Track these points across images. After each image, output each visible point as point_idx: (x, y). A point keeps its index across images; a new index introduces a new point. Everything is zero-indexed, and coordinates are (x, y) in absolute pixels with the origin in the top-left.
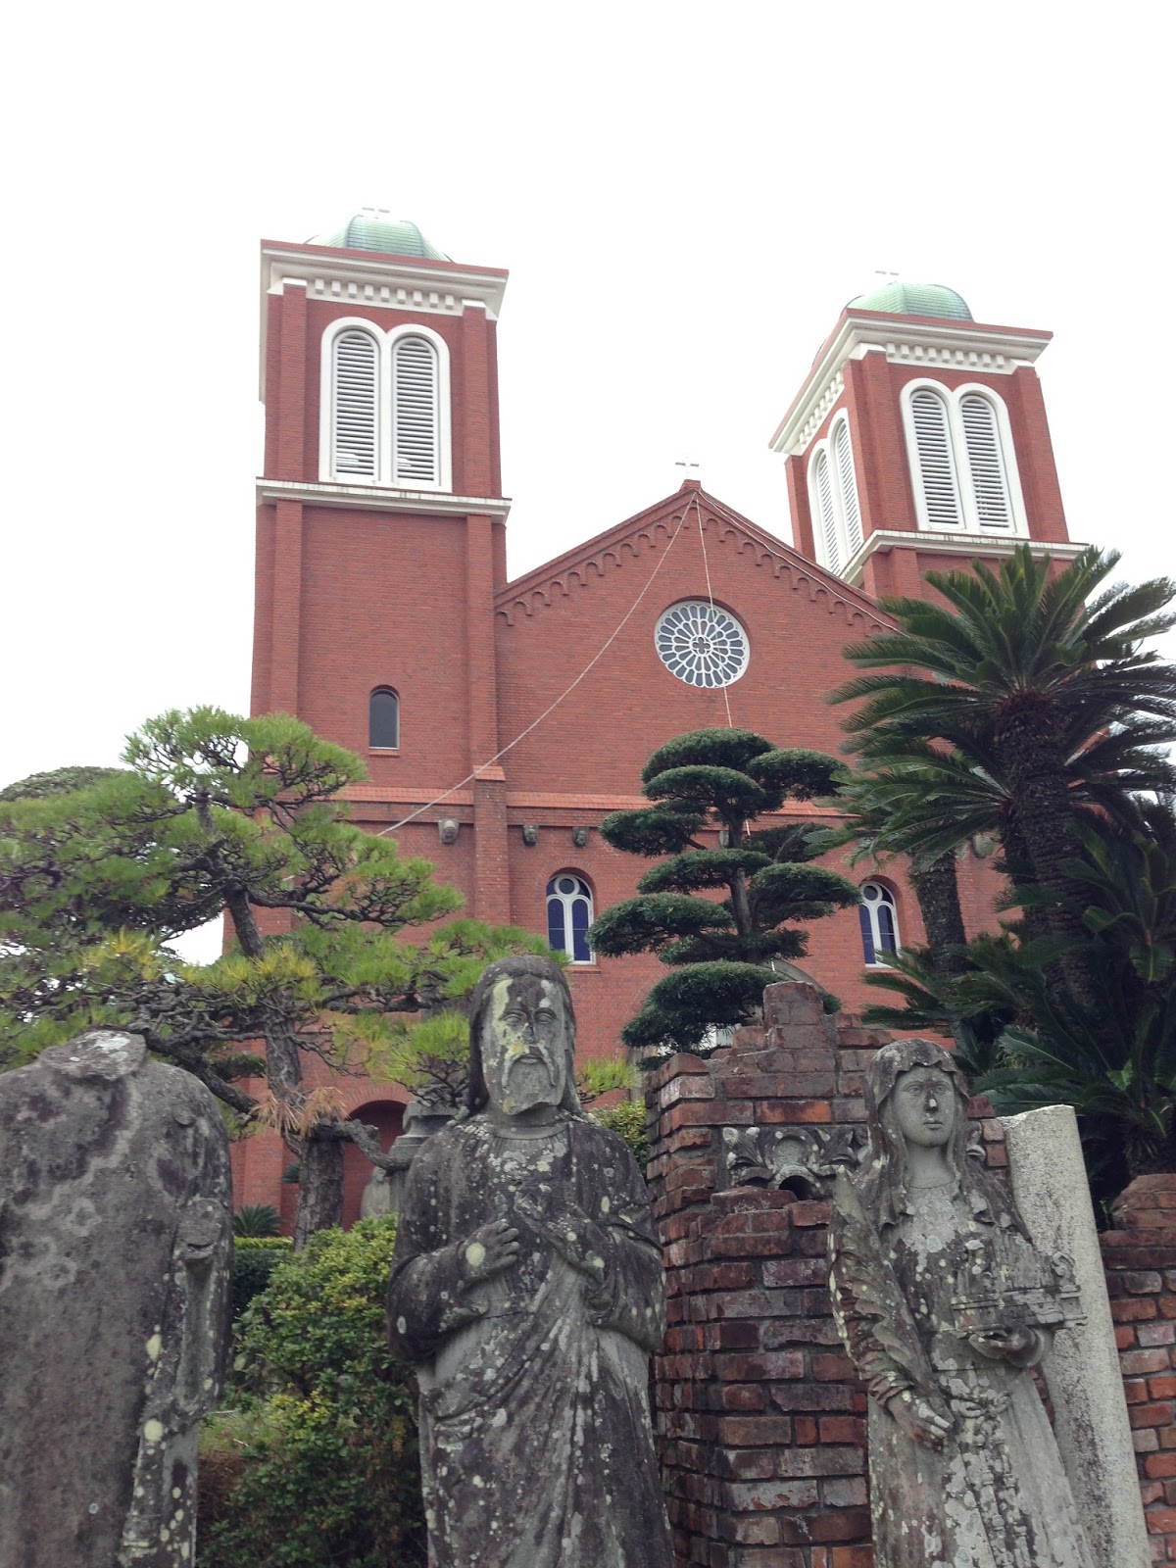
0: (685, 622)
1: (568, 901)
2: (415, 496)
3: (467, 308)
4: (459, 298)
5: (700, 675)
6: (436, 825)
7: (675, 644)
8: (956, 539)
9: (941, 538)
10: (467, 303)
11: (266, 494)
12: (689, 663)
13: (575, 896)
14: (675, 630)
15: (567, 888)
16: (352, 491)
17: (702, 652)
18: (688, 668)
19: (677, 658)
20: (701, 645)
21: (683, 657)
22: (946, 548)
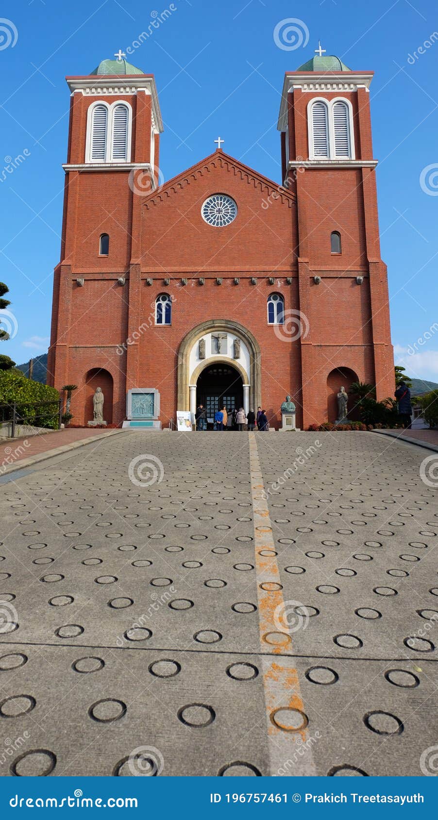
0: (214, 203)
1: (164, 304)
2: (115, 165)
3: (138, 91)
4: (136, 88)
5: (218, 222)
6: (118, 280)
7: (209, 211)
8: (321, 162)
9: (315, 162)
10: (139, 89)
11: (66, 170)
12: (214, 218)
13: (167, 302)
14: (210, 206)
15: (164, 300)
16: (94, 165)
17: (219, 213)
18: (214, 220)
19: (210, 216)
20: (219, 211)
21: (212, 216)
22: (317, 166)
